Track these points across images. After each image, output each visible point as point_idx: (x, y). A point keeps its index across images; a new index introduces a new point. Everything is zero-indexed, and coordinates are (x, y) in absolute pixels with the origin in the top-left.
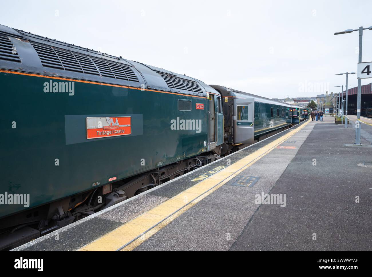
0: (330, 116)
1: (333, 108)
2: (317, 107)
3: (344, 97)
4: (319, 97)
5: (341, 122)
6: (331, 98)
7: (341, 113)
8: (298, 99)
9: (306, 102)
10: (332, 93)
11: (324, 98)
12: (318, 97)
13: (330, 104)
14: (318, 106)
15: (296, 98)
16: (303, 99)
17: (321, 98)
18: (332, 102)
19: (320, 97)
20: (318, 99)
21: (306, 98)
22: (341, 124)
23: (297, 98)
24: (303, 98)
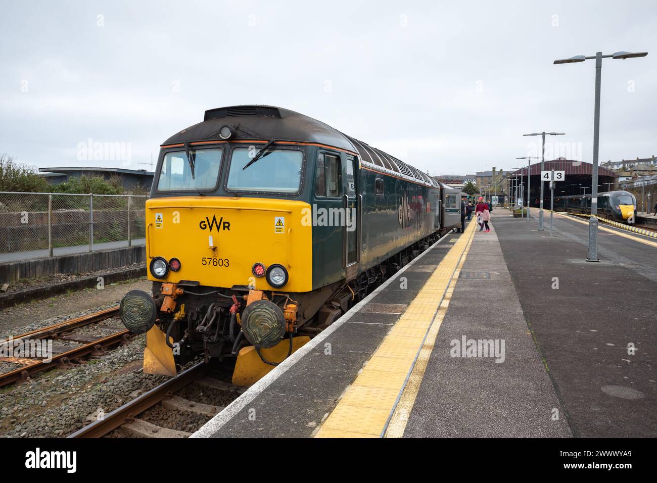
0: (500, 208)
1: (503, 196)
2: (478, 193)
3: (525, 178)
4: (480, 176)
5: (521, 215)
6: (499, 178)
7: (520, 203)
8: (444, 179)
9: (457, 184)
10: (501, 170)
11: (487, 178)
12: (478, 177)
13: (499, 190)
14: (480, 191)
15: (441, 176)
16: (452, 179)
17: (484, 178)
18: (501, 186)
19: (482, 177)
20: (479, 179)
21: (458, 177)
22: (521, 217)
23: (443, 176)
24: (452, 177)
